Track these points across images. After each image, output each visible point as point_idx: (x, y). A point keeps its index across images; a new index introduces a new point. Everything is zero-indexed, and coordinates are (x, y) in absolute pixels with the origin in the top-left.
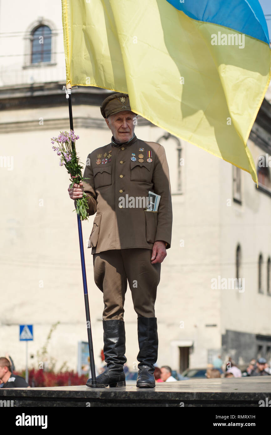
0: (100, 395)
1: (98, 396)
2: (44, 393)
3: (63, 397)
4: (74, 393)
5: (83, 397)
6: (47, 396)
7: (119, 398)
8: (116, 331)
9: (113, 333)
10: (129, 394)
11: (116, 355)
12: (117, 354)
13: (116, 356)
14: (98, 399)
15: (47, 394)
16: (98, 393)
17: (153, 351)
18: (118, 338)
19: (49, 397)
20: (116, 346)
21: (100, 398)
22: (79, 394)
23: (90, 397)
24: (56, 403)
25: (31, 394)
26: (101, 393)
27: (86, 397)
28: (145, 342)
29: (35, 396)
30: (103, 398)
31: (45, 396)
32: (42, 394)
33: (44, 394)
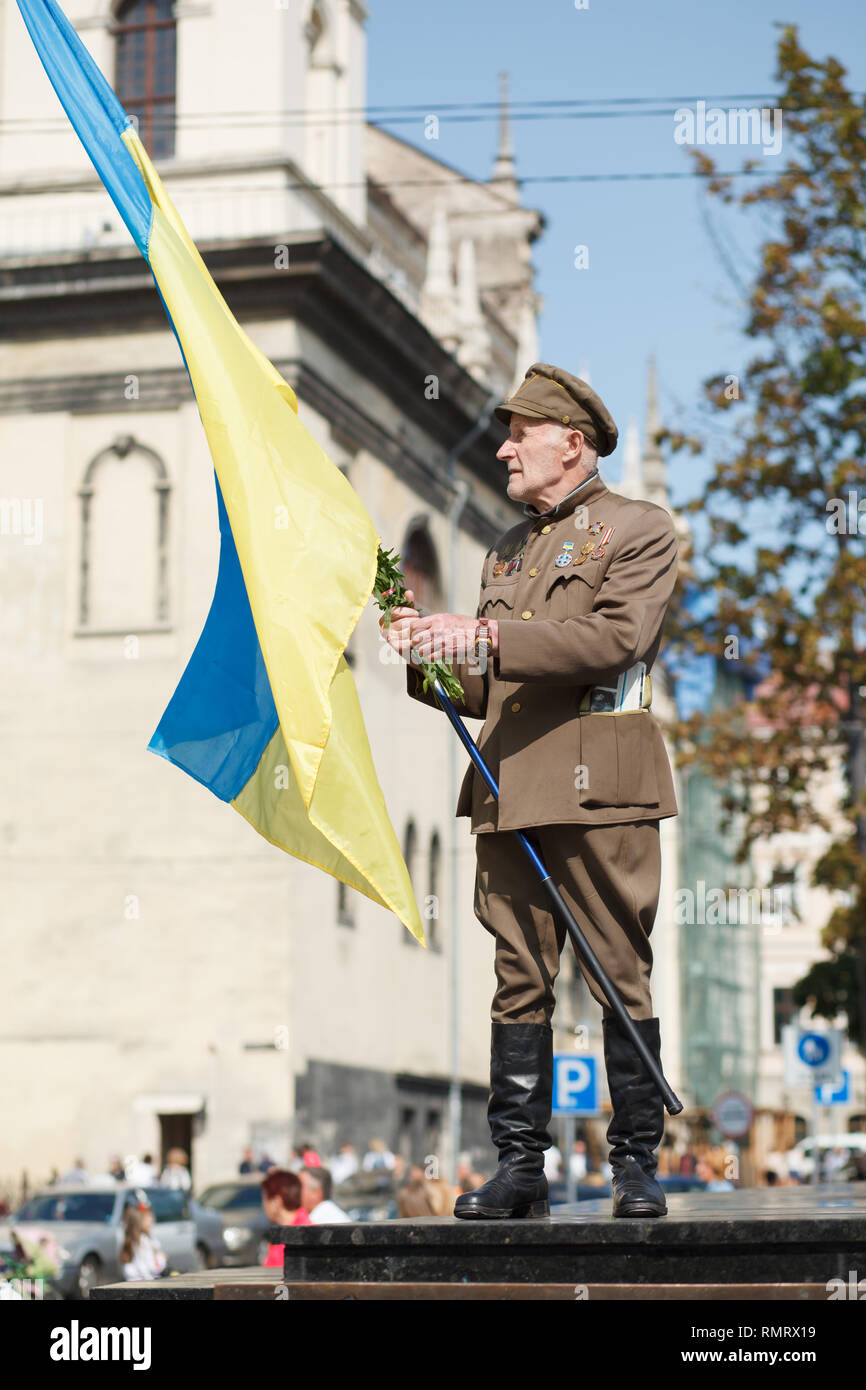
0: (647, 1234)
1: (640, 1238)
2: (479, 1234)
3: (534, 1242)
4: (568, 1229)
5: (597, 1241)
6: (488, 1242)
7: (703, 1242)
8: (533, 1057)
9: (524, 1060)
10: (733, 1230)
11: (531, 1124)
12: (533, 1121)
13: (530, 1129)
14: (642, 1245)
15: (485, 1235)
16: (640, 1229)
17: (652, 1112)
18: (535, 1078)
19: (494, 1243)
20: (531, 1101)
21: (648, 1242)
22: (585, 1232)
23: (617, 1240)
24: (511, 1260)
25: (438, 1238)
26: (650, 1230)
27: (604, 1242)
28: (630, 1087)
29: (452, 1242)
30: (655, 1243)
31: (481, 1242)
32: (472, 1236)
33: (477, 1238)
